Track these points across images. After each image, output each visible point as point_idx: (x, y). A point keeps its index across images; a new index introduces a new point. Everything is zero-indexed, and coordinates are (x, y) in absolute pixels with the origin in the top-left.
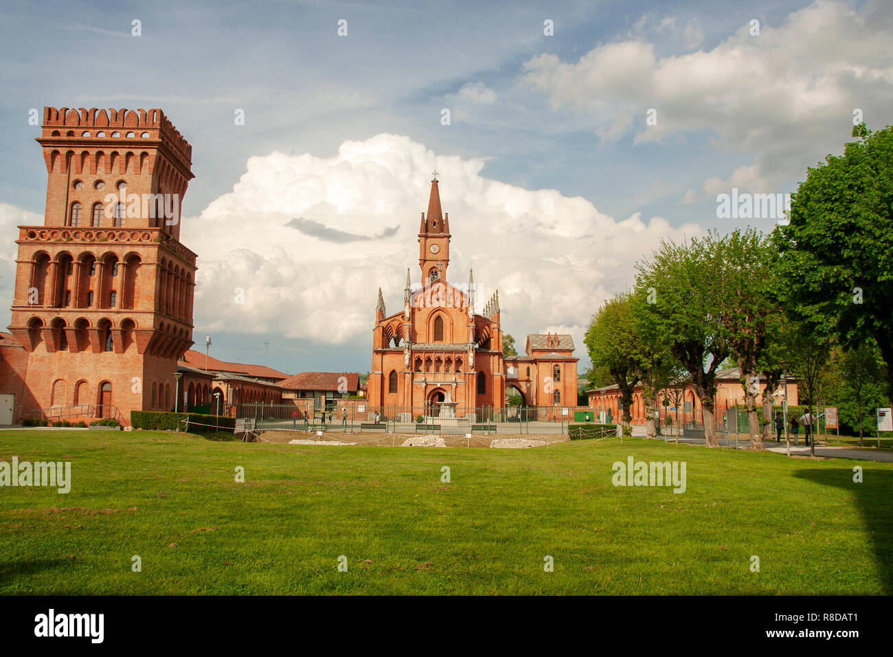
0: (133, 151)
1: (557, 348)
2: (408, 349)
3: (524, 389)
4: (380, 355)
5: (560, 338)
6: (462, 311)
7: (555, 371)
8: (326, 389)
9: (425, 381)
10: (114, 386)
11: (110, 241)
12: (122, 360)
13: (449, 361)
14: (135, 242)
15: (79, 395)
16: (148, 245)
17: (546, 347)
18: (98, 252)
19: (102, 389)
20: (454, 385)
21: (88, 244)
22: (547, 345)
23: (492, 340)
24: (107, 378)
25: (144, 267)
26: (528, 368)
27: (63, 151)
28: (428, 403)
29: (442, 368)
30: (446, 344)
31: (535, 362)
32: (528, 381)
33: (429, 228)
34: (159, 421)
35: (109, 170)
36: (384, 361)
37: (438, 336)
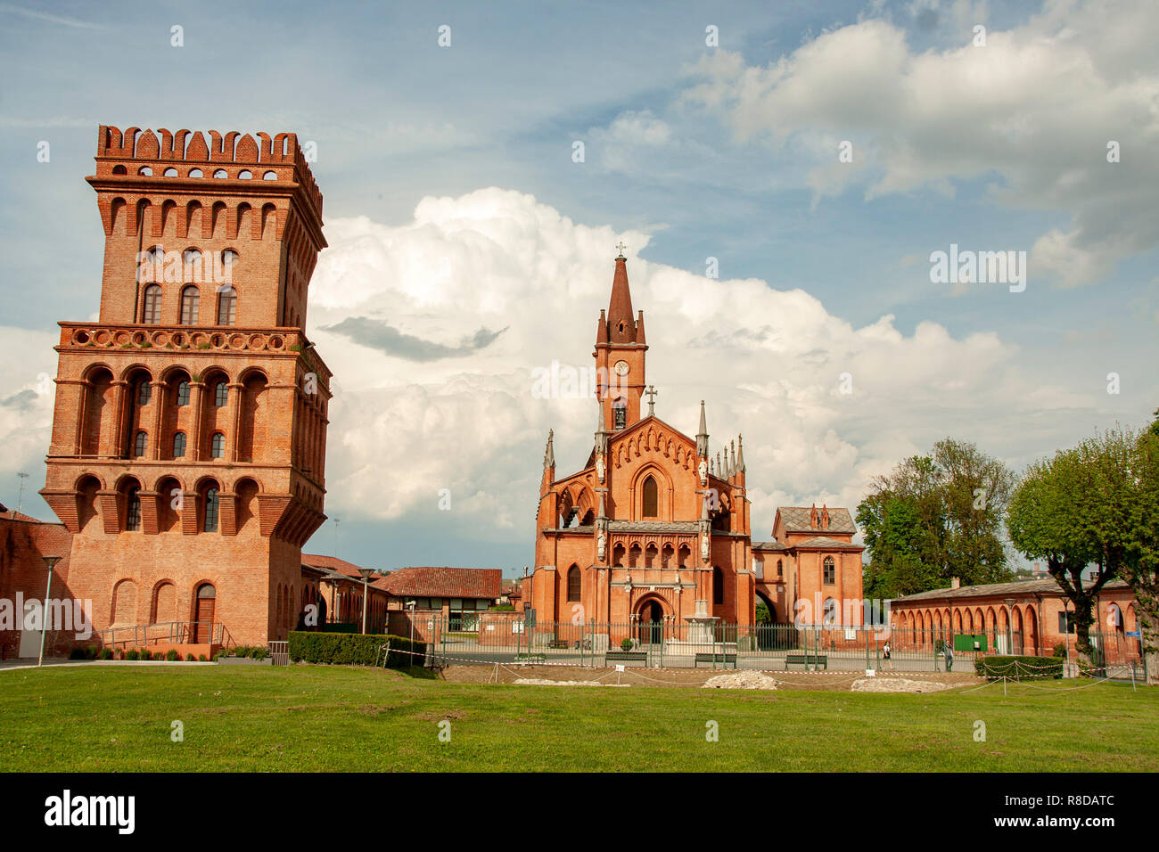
0: (250, 201)
1: (826, 530)
2: (603, 529)
3: (774, 597)
4: (552, 540)
5: (831, 513)
6: (687, 468)
7: (826, 567)
8: (451, 595)
9: (630, 582)
10: (219, 590)
11: (215, 349)
12: (232, 546)
13: (668, 550)
14: (257, 350)
15: (159, 604)
16: (281, 356)
17: (809, 528)
18: (196, 368)
19: (198, 595)
20: (677, 591)
21: (180, 354)
22: (810, 524)
23: (734, 516)
24: (208, 577)
25: (273, 392)
26: (780, 562)
27: (132, 199)
28: (635, 618)
29: (657, 561)
30: (662, 521)
31: (793, 552)
32: (780, 583)
33: (613, 334)
34: (339, 649)
35: (208, 233)
36: (558, 548)
37: (650, 508)
